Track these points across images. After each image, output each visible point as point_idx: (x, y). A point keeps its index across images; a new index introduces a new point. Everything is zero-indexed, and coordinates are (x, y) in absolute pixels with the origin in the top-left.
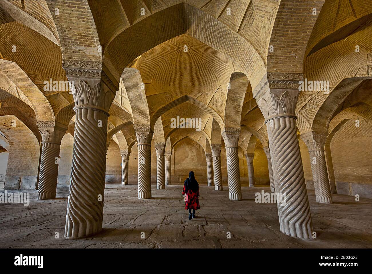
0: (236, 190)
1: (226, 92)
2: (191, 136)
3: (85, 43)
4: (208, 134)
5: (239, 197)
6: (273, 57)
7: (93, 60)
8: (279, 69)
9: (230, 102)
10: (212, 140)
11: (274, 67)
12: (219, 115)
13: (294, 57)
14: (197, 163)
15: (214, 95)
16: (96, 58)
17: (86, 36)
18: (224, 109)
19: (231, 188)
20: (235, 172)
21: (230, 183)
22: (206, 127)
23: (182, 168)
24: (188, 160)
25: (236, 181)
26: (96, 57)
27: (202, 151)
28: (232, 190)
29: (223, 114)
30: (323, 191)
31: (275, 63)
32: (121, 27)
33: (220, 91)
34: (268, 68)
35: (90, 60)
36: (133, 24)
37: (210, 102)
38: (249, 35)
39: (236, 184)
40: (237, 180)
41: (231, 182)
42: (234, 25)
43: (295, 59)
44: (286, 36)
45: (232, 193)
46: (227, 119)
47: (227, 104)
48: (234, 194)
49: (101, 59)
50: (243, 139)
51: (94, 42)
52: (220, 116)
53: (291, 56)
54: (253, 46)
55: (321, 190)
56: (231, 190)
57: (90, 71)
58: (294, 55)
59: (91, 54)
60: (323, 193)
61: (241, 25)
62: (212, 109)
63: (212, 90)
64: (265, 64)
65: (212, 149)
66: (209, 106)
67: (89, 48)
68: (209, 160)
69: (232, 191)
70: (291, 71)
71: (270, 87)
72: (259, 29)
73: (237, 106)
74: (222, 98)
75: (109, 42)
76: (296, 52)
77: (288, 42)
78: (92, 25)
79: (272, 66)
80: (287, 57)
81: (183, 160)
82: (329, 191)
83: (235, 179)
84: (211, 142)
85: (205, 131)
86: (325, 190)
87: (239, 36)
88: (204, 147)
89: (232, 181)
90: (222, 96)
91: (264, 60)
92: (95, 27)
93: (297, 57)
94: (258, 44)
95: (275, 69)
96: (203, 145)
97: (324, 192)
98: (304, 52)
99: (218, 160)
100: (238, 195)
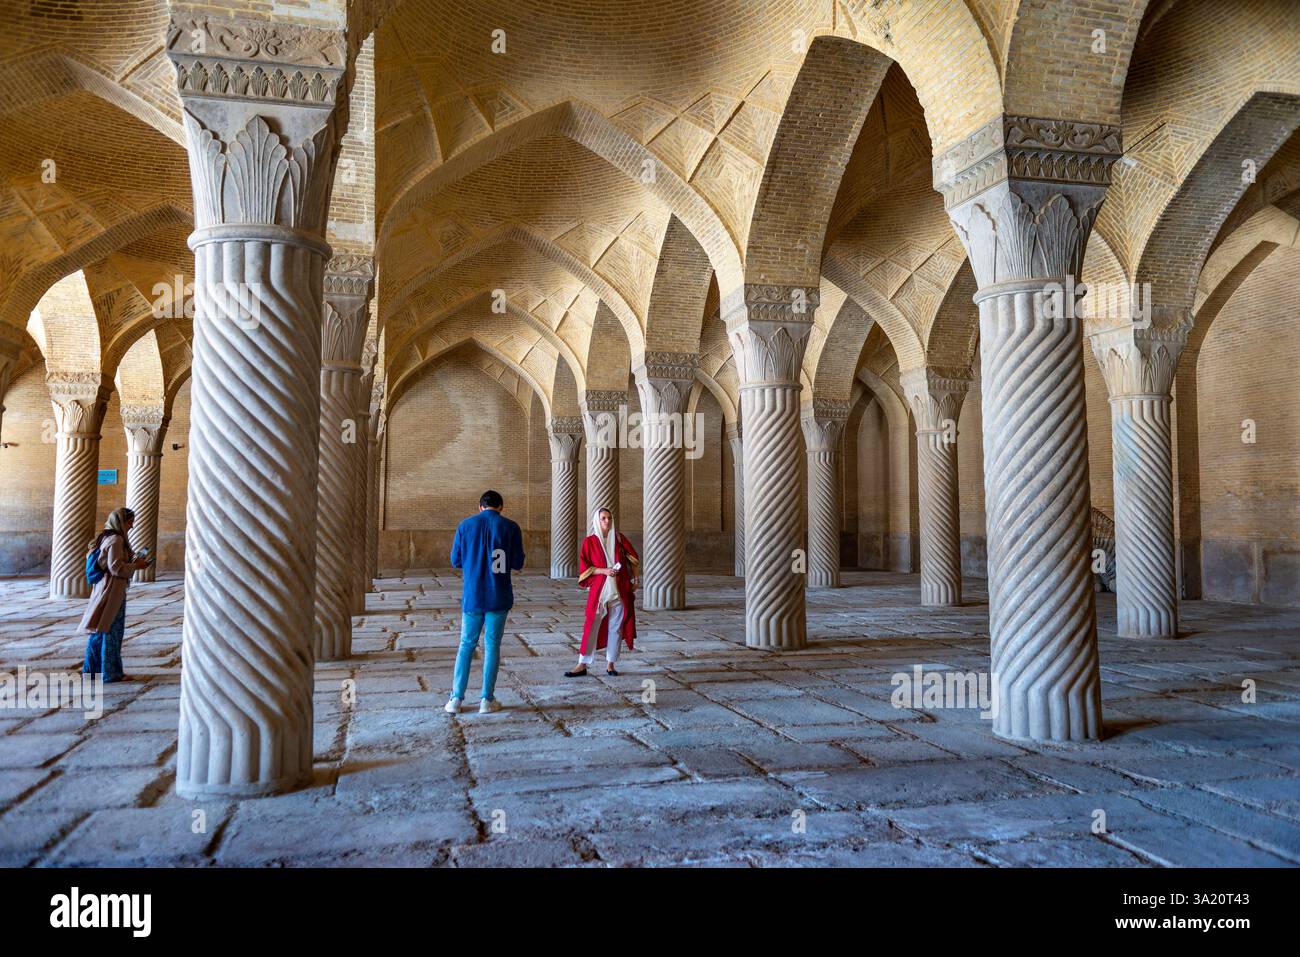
0: (667, 574)
1: (658, 235)
2: (489, 339)
3: (340, 215)
4: (573, 346)
5: (675, 599)
6: (758, 250)
7: (352, 251)
8: (770, 277)
9: (671, 269)
10: (590, 373)
11: (760, 271)
12: (630, 305)
13: (801, 251)
14: (498, 466)
15: (617, 238)
16: (358, 247)
17: (346, 200)
18: (649, 288)
19: (650, 568)
20: (669, 514)
21: (651, 550)
22: (568, 318)
23: (421, 492)
24: (456, 452)
25: (671, 544)
26: (358, 245)
27: (527, 405)
28: (655, 575)
29: (644, 304)
30: (938, 566)
31: (763, 262)
32: (422, 167)
33: (641, 227)
34: (748, 273)
35: (347, 251)
36: (450, 158)
37: (600, 259)
38: (712, 192)
39: (669, 555)
40: (675, 541)
41: (654, 547)
42: (683, 165)
43: (804, 256)
44: (783, 213)
45: (652, 587)
46: (655, 323)
47: (660, 272)
48: (661, 589)
49: (372, 249)
50: (722, 358)
51: (363, 213)
52: (633, 311)
53: (796, 250)
54: (720, 216)
55: (934, 562)
56: (652, 574)
57: (345, 279)
58: (801, 247)
59: (350, 237)
60: (939, 574)
61: (696, 171)
62: (607, 281)
63: (611, 218)
64: (742, 262)
65: (587, 413)
66: (596, 272)
67: (347, 225)
68: (563, 456)
69: (654, 580)
70: (795, 282)
71: (749, 316)
72: (733, 187)
73: (692, 282)
74: (643, 253)
75: (390, 204)
76: (805, 241)
77: (788, 223)
78: (367, 181)
79: (757, 268)
80: (786, 250)
81: (428, 451)
82: (955, 566)
83: (667, 538)
84: (587, 383)
85: (562, 332)
86: (944, 564)
87: (692, 191)
88: (545, 391)
89: (656, 544)
90: (643, 246)
91: (740, 252)
92: (373, 185)
93: (807, 252)
94: (731, 216)
95: (762, 277)
96: (543, 380)
97: (941, 569)
98: (822, 242)
99: (608, 458)
100: (672, 589)
